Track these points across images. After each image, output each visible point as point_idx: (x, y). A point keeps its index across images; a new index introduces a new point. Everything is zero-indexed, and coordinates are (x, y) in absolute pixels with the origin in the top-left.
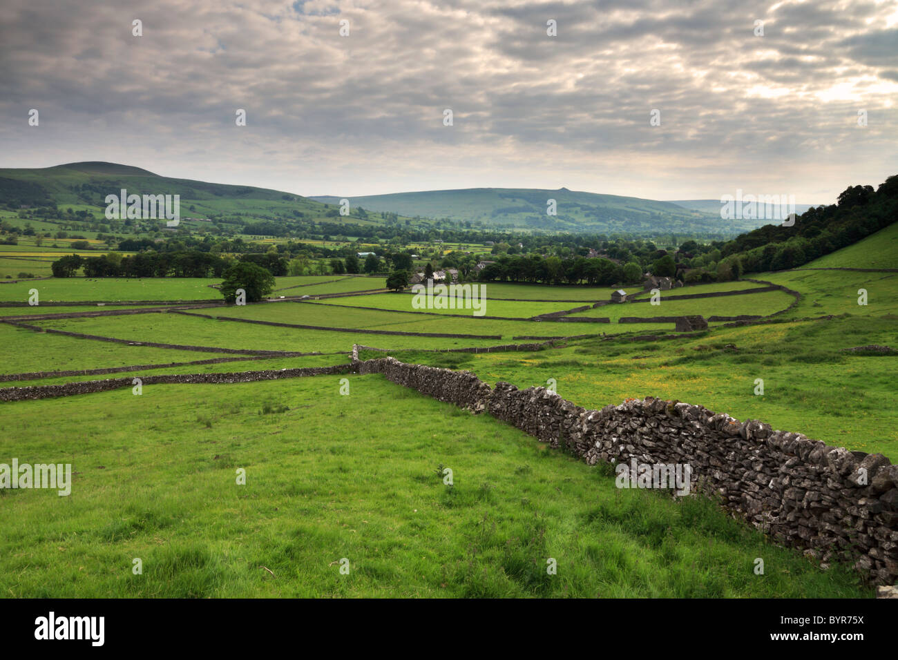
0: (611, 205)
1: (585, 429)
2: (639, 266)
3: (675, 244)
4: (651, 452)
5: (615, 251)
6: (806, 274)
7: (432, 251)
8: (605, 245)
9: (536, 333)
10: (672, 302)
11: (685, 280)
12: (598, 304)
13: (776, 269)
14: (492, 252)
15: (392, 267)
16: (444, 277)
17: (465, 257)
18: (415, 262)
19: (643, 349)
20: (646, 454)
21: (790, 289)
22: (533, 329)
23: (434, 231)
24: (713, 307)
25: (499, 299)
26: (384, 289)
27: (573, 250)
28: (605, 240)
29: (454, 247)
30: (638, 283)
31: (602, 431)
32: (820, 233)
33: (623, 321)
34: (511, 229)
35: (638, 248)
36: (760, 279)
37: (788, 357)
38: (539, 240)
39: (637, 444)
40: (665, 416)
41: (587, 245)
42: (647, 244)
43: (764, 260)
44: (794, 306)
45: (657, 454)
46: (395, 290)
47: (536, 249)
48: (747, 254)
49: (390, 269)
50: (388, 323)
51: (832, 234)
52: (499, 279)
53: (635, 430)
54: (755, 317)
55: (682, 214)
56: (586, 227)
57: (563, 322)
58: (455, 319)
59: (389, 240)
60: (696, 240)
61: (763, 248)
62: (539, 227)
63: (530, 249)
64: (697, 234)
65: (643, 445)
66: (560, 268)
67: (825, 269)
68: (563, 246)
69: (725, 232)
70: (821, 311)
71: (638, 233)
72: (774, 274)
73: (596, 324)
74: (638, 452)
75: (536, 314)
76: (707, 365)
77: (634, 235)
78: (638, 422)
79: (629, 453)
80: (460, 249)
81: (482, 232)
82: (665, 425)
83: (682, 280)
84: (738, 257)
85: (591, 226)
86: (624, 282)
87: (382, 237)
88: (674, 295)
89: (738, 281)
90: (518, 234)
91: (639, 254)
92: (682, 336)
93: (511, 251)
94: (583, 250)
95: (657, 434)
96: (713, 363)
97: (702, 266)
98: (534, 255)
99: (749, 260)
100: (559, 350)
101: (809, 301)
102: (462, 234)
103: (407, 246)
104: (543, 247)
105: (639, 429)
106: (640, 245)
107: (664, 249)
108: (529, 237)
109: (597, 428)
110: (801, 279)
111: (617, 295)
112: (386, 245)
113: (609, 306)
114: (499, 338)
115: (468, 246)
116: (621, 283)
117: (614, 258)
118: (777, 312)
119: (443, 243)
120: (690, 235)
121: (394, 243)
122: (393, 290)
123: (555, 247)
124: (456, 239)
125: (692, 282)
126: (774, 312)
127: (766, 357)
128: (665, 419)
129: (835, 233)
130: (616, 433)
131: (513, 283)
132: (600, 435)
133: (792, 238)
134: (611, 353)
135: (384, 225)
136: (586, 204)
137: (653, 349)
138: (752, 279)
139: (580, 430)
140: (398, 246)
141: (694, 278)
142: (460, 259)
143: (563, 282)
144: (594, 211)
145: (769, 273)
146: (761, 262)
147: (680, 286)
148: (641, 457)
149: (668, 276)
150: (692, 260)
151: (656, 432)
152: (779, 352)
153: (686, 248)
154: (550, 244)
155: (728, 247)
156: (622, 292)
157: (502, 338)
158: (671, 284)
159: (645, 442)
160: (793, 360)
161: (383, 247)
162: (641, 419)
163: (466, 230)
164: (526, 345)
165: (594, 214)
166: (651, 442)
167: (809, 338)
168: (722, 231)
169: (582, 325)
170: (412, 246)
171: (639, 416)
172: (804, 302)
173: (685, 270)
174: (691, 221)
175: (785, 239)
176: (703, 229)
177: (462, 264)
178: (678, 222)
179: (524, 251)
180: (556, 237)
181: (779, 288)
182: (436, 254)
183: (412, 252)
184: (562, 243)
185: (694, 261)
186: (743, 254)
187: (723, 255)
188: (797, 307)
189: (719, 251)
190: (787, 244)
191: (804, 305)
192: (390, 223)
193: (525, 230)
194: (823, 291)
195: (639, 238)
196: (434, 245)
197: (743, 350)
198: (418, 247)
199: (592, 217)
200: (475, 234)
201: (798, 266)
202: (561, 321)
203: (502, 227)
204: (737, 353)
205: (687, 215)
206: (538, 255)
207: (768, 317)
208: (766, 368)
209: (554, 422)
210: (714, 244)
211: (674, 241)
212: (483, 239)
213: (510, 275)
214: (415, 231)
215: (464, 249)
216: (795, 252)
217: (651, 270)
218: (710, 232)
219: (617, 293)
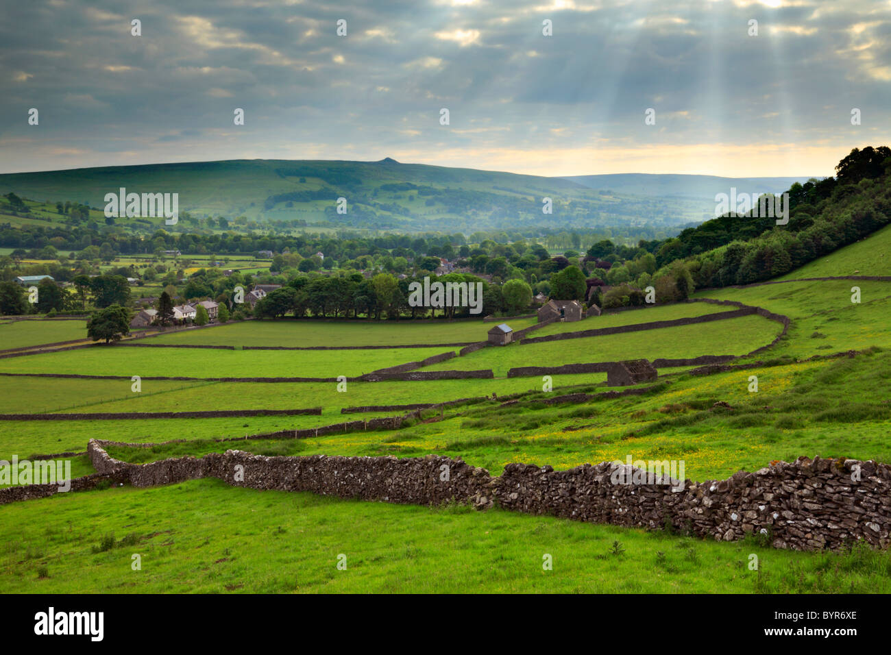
0: (468, 186)
1: (708, 502)
2: (526, 285)
3: (579, 248)
4: (815, 515)
5: (483, 261)
6: (795, 288)
7: (161, 270)
8: (464, 252)
9: (376, 400)
10: (587, 340)
11: (604, 305)
12: (468, 348)
13: (745, 282)
14: (273, 269)
15: (91, 300)
16: (193, 315)
17: (226, 278)
18: (134, 290)
19: (572, 416)
20: (811, 518)
21: (772, 311)
22: (369, 395)
23: (163, 235)
24: (656, 345)
25: (298, 348)
26: (85, 340)
27: (412, 261)
28: (463, 243)
29: (200, 264)
30: (527, 312)
31: (737, 501)
32: (811, 223)
33: (515, 373)
34: (300, 230)
35: (518, 255)
36: (722, 298)
37: (811, 416)
38: (352, 247)
39: (797, 509)
40: (831, 475)
41: (434, 252)
42: (532, 248)
43: (727, 268)
44: (782, 338)
45: (826, 517)
46: (105, 341)
47: (349, 261)
48: (699, 260)
49: (86, 303)
50: (107, 398)
51: (829, 224)
52: (292, 315)
53: (792, 493)
54: (725, 358)
55: (585, 197)
56: (429, 222)
57: (416, 380)
58: (228, 385)
59: (76, 253)
60: (612, 239)
61: (723, 249)
62: (350, 225)
63: (337, 262)
64: (612, 230)
65: (806, 509)
66: (396, 292)
67: (825, 279)
68: (394, 254)
69: (655, 223)
70: (825, 344)
71: (516, 231)
72: (744, 290)
73: (472, 381)
74: (799, 517)
75: (369, 370)
76: (695, 432)
77: (510, 233)
78: (794, 485)
79: (785, 519)
80: (213, 265)
81: (250, 235)
82: (834, 484)
83: (599, 305)
84: (684, 265)
85: (436, 220)
86: (504, 310)
87: (63, 247)
88: (588, 329)
89: (687, 302)
90: (314, 236)
91: (522, 265)
92: (628, 392)
93: (305, 267)
94: (428, 261)
95: (824, 495)
96: (703, 430)
97: (626, 281)
98: (346, 272)
99: (703, 267)
100: (434, 425)
101: (804, 329)
102: (216, 238)
103: (113, 263)
104: (360, 258)
105: (796, 493)
106: (521, 250)
107: (562, 256)
108: (333, 241)
109: (729, 498)
110: (787, 296)
111: (497, 332)
112: (72, 262)
113: (485, 350)
114: (317, 412)
115: (227, 261)
116: (498, 314)
117: (482, 272)
118: (755, 349)
119: (180, 256)
120: (599, 231)
121: (87, 257)
122: (101, 341)
123: (381, 258)
124: (204, 247)
125: (614, 307)
126: (753, 349)
127: (779, 417)
128: (832, 479)
129: (835, 223)
130: (763, 500)
131: (316, 319)
132: (734, 506)
133: (767, 232)
134: (524, 425)
135: (63, 226)
136: (427, 184)
137: (589, 414)
138: (709, 298)
139: (700, 504)
140: (96, 263)
141: (618, 301)
142: (217, 283)
143: (403, 315)
144: (442, 197)
145: (735, 288)
146: (721, 271)
147: (596, 314)
148: (804, 522)
149: (574, 298)
150: (610, 271)
151: (822, 492)
152: (795, 408)
153: (597, 253)
154: (371, 253)
155: (668, 250)
156: (505, 327)
157: (323, 412)
158: (581, 311)
159: (807, 505)
160: (820, 419)
161: (67, 265)
162: (797, 481)
163: (220, 233)
164: (380, 420)
165: (441, 200)
166: (816, 505)
167: (832, 386)
168: (652, 222)
169: (449, 384)
170: (124, 262)
171: (793, 478)
172: (797, 331)
173: (602, 288)
174: (601, 208)
175: (756, 234)
176: (620, 220)
177: (221, 291)
178: (579, 210)
179: (327, 265)
180: (381, 240)
181: (755, 311)
182: (171, 275)
183: (125, 272)
184: (390, 251)
185: (614, 273)
186: (692, 260)
187: (660, 263)
188: (787, 339)
189: (651, 255)
190: (761, 241)
191: (797, 335)
192: (76, 222)
193: (325, 231)
194: (823, 313)
195: (518, 238)
196: (164, 260)
197: (741, 407)
198: (136, 264)
199: (439, 206)
200: (238, 238)
201: (780, 275)
202: (413, 379)
203: (284, 225)
204: (732, 414)
205: (593, 199)
206: (355, 272)
207: (743, 357)
208: (786, 431)
209: (645, 501)
210: (642, 244)
211: (576, 240)
212: (255, 247)
213: (310, 307)
214: (125, 235)
215: (221, 265)
216: (773, 254)
217: (545, 290)
218: (632, 225)
219: (497, 329)
